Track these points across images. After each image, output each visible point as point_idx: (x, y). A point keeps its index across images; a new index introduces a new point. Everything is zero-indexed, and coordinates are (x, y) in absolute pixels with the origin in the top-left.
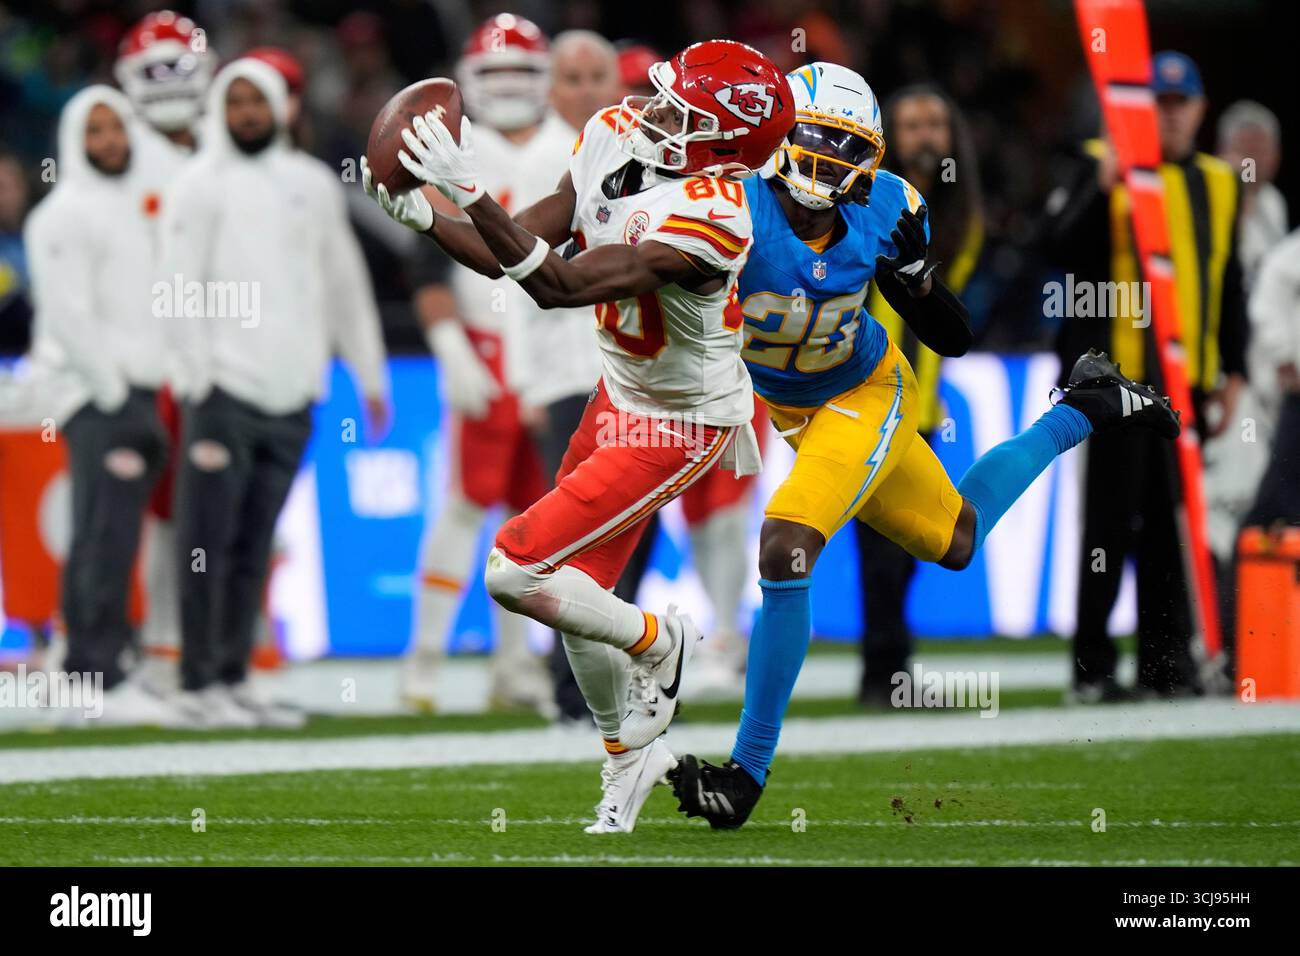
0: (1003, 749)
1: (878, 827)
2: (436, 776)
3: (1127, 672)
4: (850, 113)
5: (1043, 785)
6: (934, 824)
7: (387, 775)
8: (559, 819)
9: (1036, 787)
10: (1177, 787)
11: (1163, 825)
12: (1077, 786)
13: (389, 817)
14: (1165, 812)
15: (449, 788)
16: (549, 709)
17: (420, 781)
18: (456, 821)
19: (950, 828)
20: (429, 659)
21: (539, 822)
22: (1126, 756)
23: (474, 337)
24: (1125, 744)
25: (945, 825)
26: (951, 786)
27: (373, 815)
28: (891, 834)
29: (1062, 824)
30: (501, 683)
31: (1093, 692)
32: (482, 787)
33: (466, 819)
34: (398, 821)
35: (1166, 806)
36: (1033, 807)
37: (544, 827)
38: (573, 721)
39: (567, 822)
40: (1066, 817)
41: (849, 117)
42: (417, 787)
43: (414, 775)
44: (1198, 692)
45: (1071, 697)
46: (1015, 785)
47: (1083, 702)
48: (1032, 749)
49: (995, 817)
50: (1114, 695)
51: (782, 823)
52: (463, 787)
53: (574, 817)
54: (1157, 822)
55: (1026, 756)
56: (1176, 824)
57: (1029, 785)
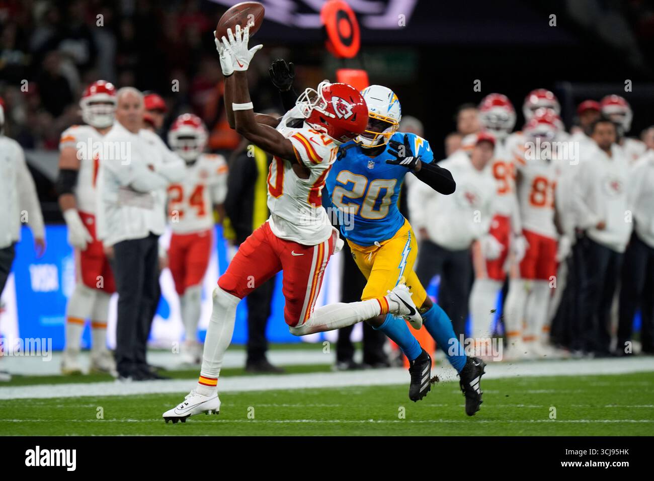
0: (307, 390)
1: (254, 423)
2: (67, 401)
3: (358, 357)
4: (374, 110)
5: (323, 405)
6: (277, 422)
7: (46, 401)
8: (120, 419)
9: (320, 406)
10: (380, 406)
11: (374, 422)
12: (337, 405)
13: (47, 419)
14: (375, 416)
15: (73, 406)
16: (115, 374)
17: (60, 404)
18: (75, 420)
19: (284, 423)
20: (73, 353)
21: (111, 421)
22: (358, 393)
23: (83, 216)
24: (358, 388)
25: (282, 422)
26: (284, 405)
27: (41, 418)
28: (260, 426)
29: (331, 421)
30: (95, 363)
31: (344, 365)
32: (86, 406)
33: (80, 419)
34: (51, 421)
35: (375, 414)
36: (319, 414)
37: (112, 422)
38: (124, 379)
39: (122, 421)
40: (333, 419)
41: (374, 111)
42: (59, 406)
43: (58, 401)
44: (388, 365)
45: (334, 368)
46: (312, 405)
47: (341, 370)
48: (319, 390)
49: (303, 418)
50: (353, 367)
51: (213, 421)
52: (78, 406)
53: (126, 419)
54: (371, 421)
55: (316, 393)
56: (379, 422)
57: (317, 405)
